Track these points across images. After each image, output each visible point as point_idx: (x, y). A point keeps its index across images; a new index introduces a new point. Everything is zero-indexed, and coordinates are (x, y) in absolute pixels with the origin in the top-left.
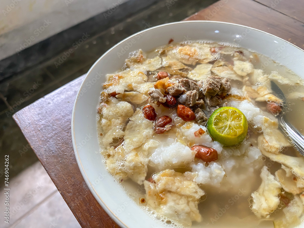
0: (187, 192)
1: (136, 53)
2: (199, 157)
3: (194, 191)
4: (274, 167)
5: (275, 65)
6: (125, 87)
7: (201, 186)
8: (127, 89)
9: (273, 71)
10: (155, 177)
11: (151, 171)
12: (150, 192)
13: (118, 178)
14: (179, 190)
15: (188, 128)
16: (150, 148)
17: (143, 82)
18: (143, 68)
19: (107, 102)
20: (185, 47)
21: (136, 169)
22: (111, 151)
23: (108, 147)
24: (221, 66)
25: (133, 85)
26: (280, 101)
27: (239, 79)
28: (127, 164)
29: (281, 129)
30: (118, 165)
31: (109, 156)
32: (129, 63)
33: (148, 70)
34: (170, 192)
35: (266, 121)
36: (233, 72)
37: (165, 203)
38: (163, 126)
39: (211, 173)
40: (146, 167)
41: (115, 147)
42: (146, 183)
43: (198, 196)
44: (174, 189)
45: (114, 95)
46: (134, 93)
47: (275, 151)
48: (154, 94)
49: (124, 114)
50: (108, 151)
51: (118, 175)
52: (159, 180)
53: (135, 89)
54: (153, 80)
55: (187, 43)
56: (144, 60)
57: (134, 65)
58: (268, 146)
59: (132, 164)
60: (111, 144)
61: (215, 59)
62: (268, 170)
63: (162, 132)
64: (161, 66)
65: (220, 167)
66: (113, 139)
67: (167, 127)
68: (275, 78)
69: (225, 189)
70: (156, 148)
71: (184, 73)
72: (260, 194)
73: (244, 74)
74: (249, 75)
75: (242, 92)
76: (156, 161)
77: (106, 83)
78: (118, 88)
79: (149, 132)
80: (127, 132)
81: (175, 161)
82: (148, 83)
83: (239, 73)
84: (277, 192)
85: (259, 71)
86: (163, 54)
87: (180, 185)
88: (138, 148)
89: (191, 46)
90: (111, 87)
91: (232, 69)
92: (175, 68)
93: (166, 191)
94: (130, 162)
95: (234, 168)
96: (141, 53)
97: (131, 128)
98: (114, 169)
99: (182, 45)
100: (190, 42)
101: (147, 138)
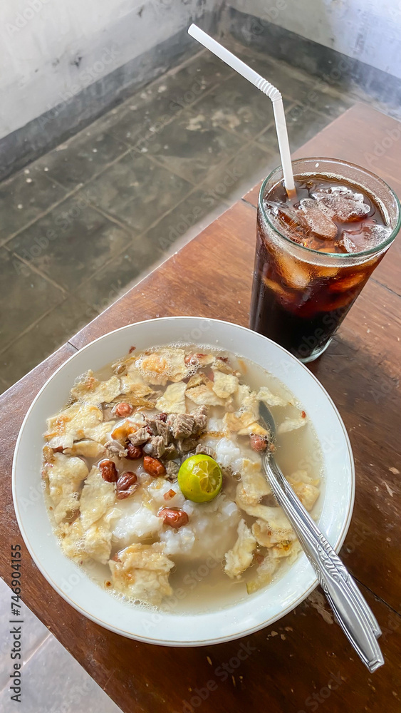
0: (155, 566)
1: (85, 376)
2: (168, 523)
3: (163, 564)
4: (251, 520)
5: (267, 376)
6: (73, 435)
7: (171, 558)
8: (76, 438)
9: (262, 386)
10: (121, 555)
11: (115, 548)
12: (116, 573)
13: (77, 562)
14: (147, 566)
15: (159, 488)
16: (111, 520)
17: (98, 422)
18: (96, 398)
19: (53, 461)
20: (151, 356)
21: (99, 547)
22: (66, 528)
23: (62, 524)
24: (198, 385)
25: (86, 430)
26: (266, 433)
27: (220, 403)
28: (86, 542)
29: (263, 471)
30: (76, 546)
31: (64, 535)
32: (76, 394)
33: (103, 401)
34: (137, 569)
35: (246, 464)
36: (212, 394)
37: (133, 583)
38: (126, 488)
39: (181, 541)
40: (109, 543)
41: (70, 523)
42: (111, 562)
43: (167, 569)
44: (141, 565)
45: (60, 450)
46: (86, 442)
47: (253, 503)
48: (111, 447)
49: (76, 476)
50: (62, 529)
51: (76, 558)
52: (125, 558)
53: (87, 436)
54: (111, 417)
55: (154, 349)
56: (97, 385)
57: (83, 394)
58: (245, 498)
59: (93, 543)
60: (64, 520)
61: (191, 375)
62: (245, 523)
63: (125, 496)
64: (119, 393)
65: (190, 532)
66: (67, 512)
67: (131, 489)
68: (263, 398)
69: (197, 555)
70: (119, 518)
71: (151, 402)
72: (233, 553)
73: (226, 395)
74: (233, 395)
75: (222, 423)
76: (120, 536)
77: (48, 433)
78: (65, 441)
79: (109, 499)
80: (82, 500)
81: (140, 534)
82: (104, 424)
83: (220, 393)
84: (251, 548)
85: (245, 389)
86: (123, 372)
87: (148, 559)
88: (99, 522)
89: (158, 354)
90: (55, 439)
91: (211, 390)
92: (139, 394)
93: (132, 569)
94: (90, 540)
95: (207, 529)
96: (92, 375)
97: (88, 494)
98: (71, 551)
99: (147, 354)
100: (158, 348)
101: (109, 507)
